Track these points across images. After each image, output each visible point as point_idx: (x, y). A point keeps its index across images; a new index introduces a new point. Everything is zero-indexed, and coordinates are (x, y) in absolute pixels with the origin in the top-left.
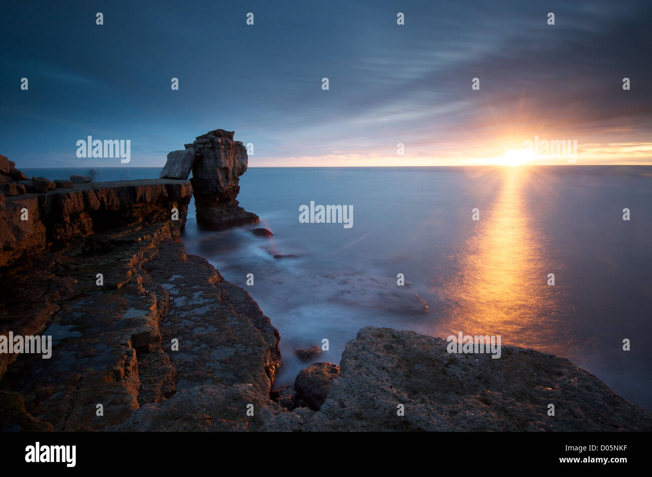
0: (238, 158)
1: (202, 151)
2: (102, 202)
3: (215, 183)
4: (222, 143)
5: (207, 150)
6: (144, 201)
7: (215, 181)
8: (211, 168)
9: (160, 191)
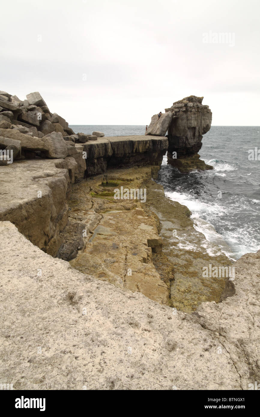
0: (204, 119)
1: (178, 114)
2: (114, 151)
3: (184, 140)
4: (193, 106)
5: (181, 113)
6: (138, 151)
7: (185, 138)
8: (183, 128)
9: (148, 145)
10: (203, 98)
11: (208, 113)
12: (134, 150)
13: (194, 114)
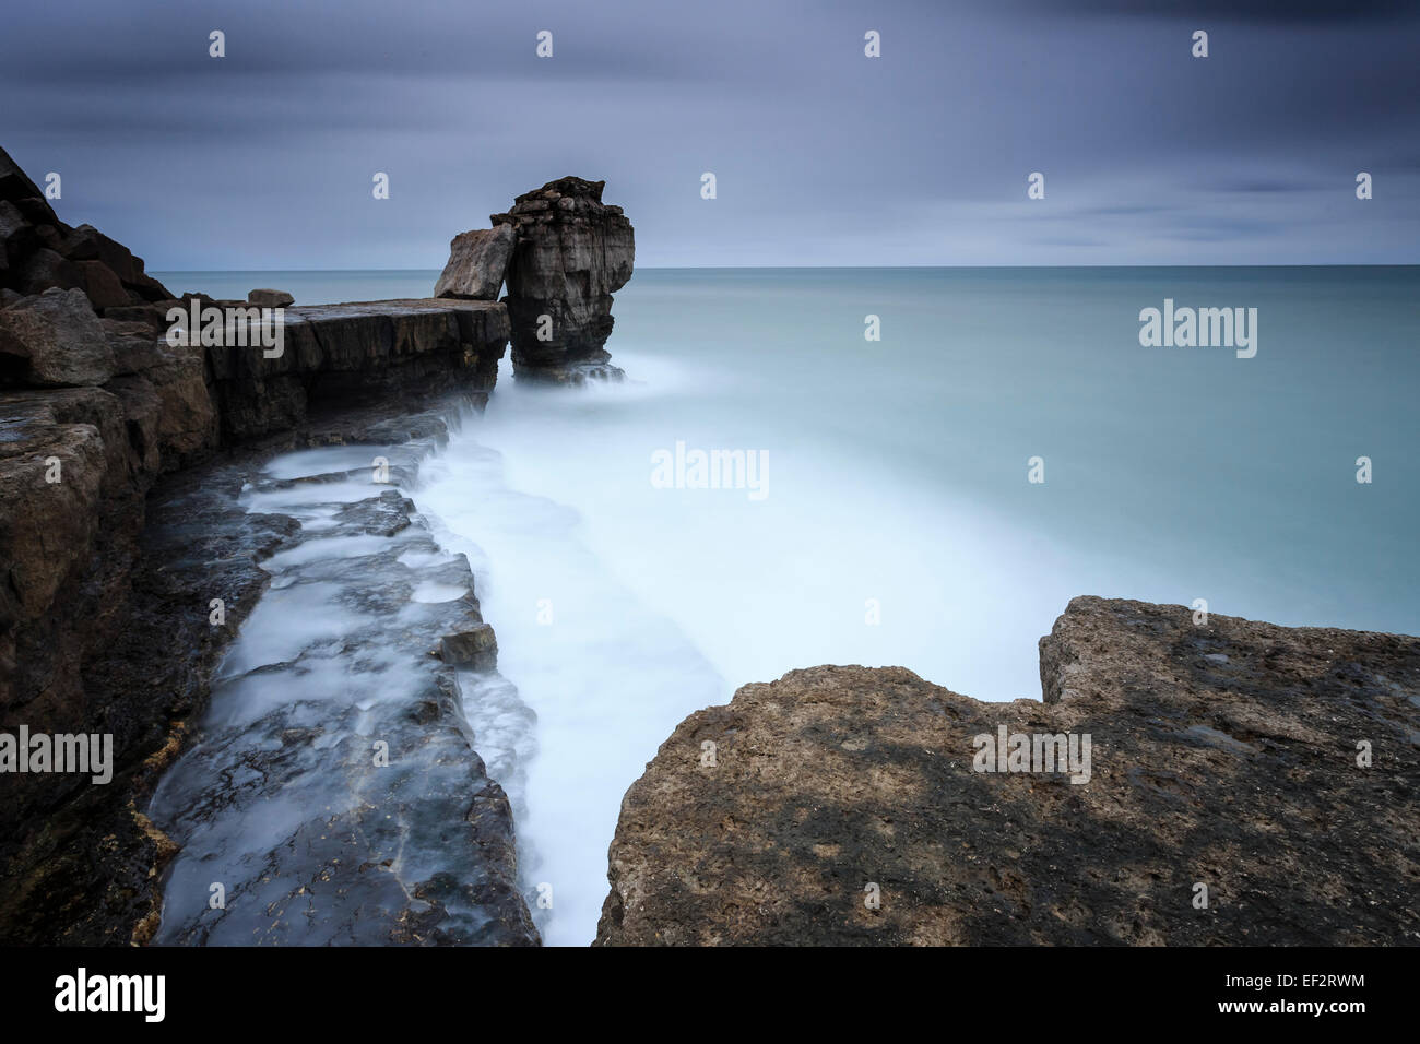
0: (612, 248)
1: (531, 230)
2: (326, 352)
3: (559, 309)
4: (577, 209)
5: (541, 228)
6: (411, 349)
7: (559, 303)
8: (552, 274)
9: (443, 327)
10: (603, 183)
11: (623, 228)
12: (398, 346)
13: (582, 231)
